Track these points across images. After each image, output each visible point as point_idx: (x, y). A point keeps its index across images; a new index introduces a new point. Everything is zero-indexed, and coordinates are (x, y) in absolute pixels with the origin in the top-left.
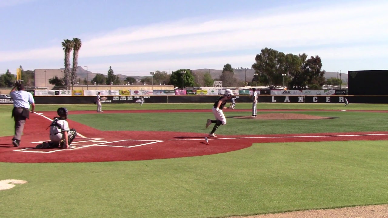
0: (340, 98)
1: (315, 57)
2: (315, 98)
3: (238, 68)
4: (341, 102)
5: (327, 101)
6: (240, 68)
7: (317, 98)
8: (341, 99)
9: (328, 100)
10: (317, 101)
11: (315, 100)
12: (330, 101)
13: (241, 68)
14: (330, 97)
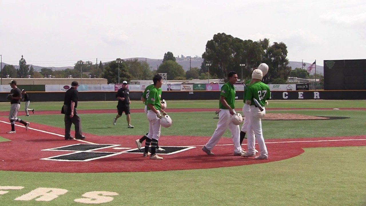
0: (315, 93)
1: (278, 43)
2: (285, 94)
3: (178, 56)
4: (316, 98)
5: (299, 98)
6: (180, 57)
7: (287, 93)
8: (317, 95)
9: (301, 97)
10: (287, 97)
11: (285, 96)
12: (303, 98)
13: (182, 56)
14: (302, 93)
